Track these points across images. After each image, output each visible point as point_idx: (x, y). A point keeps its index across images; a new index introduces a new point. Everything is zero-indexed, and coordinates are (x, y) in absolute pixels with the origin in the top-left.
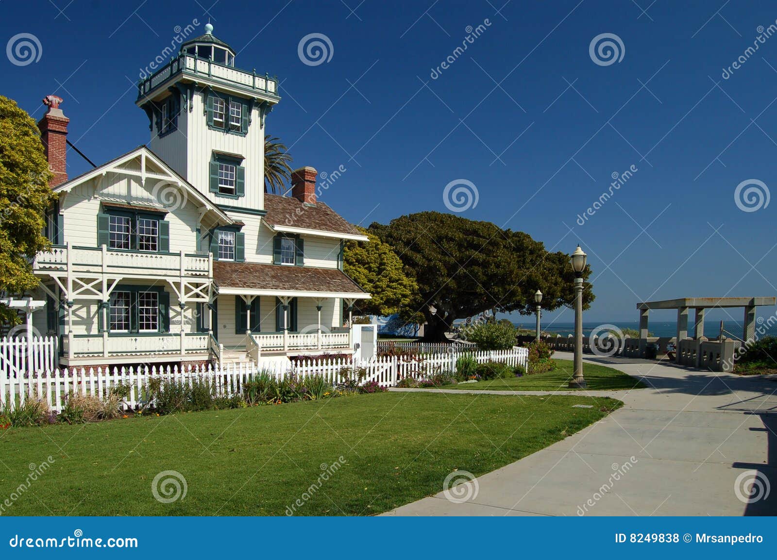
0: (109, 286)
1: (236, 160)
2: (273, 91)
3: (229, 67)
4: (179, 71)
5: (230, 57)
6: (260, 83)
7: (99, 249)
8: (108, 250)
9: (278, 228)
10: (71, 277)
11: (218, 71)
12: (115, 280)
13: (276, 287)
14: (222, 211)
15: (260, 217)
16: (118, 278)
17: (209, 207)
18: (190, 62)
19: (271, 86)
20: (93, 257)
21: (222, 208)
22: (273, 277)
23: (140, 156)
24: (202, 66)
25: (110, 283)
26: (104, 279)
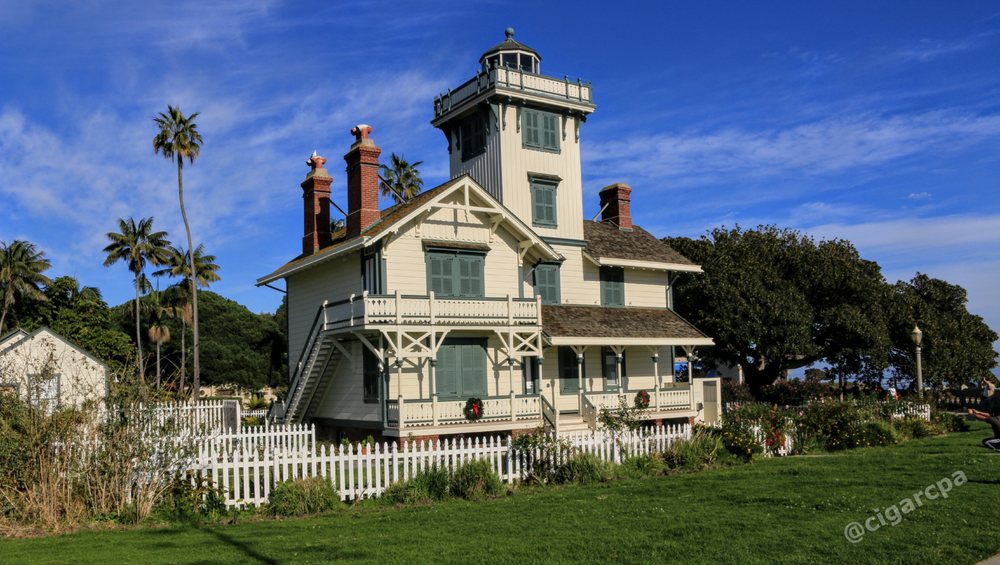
0: (437, 339)
1: (554, 181)
2: (587, 98)
3: (536, 75)
4: (493, 86)
5: (536, 62)
6: (574, 91)
7: (427, 297)
8: (436, 298)
9: (604, 261)
10: (401, 331)
11: (530, 81)
12: (442, 333)
13: (606, 334)
14: (547, 244)
15: (580, 248)
16: (446, 330)
17: (535, 240)
18: (501, 74)
19: (585, 93)
20: (420, 307)
21: (547, 241)
22: (603, 322)
23: (463, 187)
24: (514, 78)
25: (438, 336)
26: (431, 331)
